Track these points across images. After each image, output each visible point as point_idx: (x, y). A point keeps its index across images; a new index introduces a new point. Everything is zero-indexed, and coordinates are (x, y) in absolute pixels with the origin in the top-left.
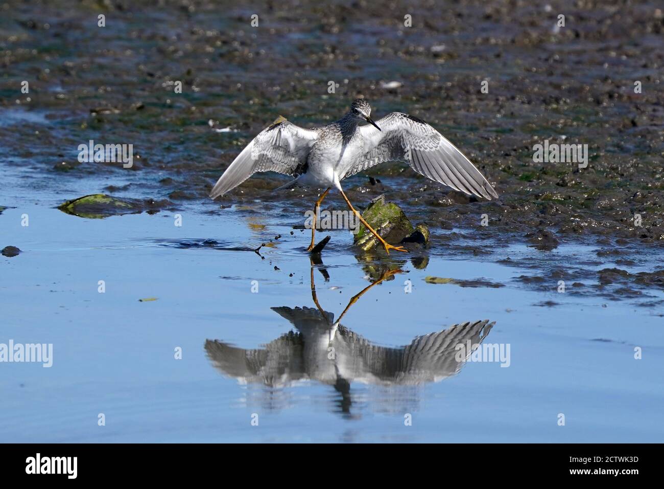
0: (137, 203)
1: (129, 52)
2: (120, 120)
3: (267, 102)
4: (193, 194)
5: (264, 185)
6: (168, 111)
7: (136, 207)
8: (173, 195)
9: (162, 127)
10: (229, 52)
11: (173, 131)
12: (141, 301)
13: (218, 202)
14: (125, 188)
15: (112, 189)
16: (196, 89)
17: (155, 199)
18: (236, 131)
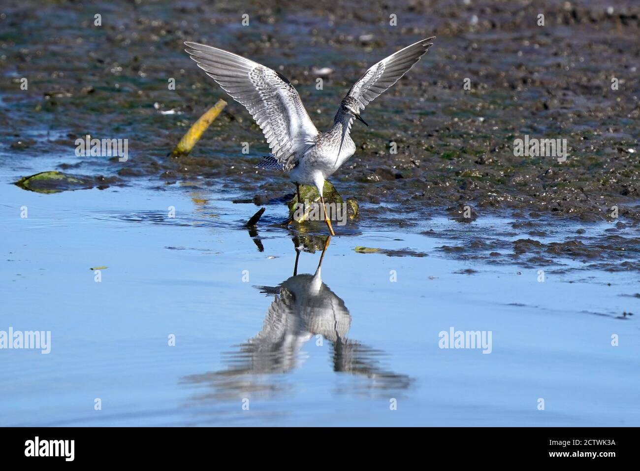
0: (89, 179)
1: (80, 41)
2: (72, 103)
3: (208, 87)
4: (139, 171)
5: (206, 163)
6: (117, 94)
7: (87, 183)
8: (122, 172)
9: (111, 109)
10: (173, 41)
11: (121, 113)
12: (92, 269)
13: (164, 178)
14: (77, 166)
15: (64, 166)
16: (142, 74)
17: (105, 176)
18: (179, 113)
